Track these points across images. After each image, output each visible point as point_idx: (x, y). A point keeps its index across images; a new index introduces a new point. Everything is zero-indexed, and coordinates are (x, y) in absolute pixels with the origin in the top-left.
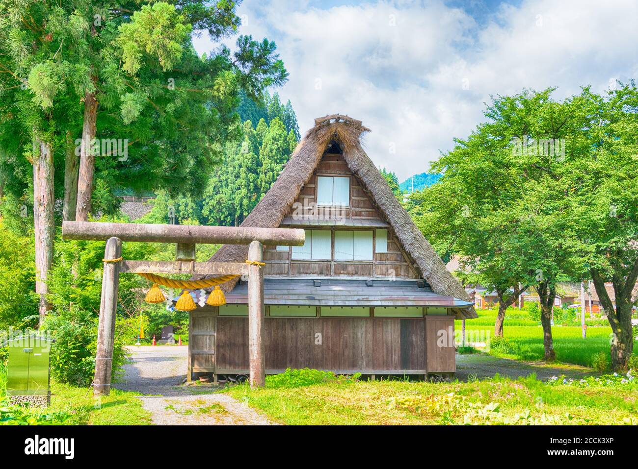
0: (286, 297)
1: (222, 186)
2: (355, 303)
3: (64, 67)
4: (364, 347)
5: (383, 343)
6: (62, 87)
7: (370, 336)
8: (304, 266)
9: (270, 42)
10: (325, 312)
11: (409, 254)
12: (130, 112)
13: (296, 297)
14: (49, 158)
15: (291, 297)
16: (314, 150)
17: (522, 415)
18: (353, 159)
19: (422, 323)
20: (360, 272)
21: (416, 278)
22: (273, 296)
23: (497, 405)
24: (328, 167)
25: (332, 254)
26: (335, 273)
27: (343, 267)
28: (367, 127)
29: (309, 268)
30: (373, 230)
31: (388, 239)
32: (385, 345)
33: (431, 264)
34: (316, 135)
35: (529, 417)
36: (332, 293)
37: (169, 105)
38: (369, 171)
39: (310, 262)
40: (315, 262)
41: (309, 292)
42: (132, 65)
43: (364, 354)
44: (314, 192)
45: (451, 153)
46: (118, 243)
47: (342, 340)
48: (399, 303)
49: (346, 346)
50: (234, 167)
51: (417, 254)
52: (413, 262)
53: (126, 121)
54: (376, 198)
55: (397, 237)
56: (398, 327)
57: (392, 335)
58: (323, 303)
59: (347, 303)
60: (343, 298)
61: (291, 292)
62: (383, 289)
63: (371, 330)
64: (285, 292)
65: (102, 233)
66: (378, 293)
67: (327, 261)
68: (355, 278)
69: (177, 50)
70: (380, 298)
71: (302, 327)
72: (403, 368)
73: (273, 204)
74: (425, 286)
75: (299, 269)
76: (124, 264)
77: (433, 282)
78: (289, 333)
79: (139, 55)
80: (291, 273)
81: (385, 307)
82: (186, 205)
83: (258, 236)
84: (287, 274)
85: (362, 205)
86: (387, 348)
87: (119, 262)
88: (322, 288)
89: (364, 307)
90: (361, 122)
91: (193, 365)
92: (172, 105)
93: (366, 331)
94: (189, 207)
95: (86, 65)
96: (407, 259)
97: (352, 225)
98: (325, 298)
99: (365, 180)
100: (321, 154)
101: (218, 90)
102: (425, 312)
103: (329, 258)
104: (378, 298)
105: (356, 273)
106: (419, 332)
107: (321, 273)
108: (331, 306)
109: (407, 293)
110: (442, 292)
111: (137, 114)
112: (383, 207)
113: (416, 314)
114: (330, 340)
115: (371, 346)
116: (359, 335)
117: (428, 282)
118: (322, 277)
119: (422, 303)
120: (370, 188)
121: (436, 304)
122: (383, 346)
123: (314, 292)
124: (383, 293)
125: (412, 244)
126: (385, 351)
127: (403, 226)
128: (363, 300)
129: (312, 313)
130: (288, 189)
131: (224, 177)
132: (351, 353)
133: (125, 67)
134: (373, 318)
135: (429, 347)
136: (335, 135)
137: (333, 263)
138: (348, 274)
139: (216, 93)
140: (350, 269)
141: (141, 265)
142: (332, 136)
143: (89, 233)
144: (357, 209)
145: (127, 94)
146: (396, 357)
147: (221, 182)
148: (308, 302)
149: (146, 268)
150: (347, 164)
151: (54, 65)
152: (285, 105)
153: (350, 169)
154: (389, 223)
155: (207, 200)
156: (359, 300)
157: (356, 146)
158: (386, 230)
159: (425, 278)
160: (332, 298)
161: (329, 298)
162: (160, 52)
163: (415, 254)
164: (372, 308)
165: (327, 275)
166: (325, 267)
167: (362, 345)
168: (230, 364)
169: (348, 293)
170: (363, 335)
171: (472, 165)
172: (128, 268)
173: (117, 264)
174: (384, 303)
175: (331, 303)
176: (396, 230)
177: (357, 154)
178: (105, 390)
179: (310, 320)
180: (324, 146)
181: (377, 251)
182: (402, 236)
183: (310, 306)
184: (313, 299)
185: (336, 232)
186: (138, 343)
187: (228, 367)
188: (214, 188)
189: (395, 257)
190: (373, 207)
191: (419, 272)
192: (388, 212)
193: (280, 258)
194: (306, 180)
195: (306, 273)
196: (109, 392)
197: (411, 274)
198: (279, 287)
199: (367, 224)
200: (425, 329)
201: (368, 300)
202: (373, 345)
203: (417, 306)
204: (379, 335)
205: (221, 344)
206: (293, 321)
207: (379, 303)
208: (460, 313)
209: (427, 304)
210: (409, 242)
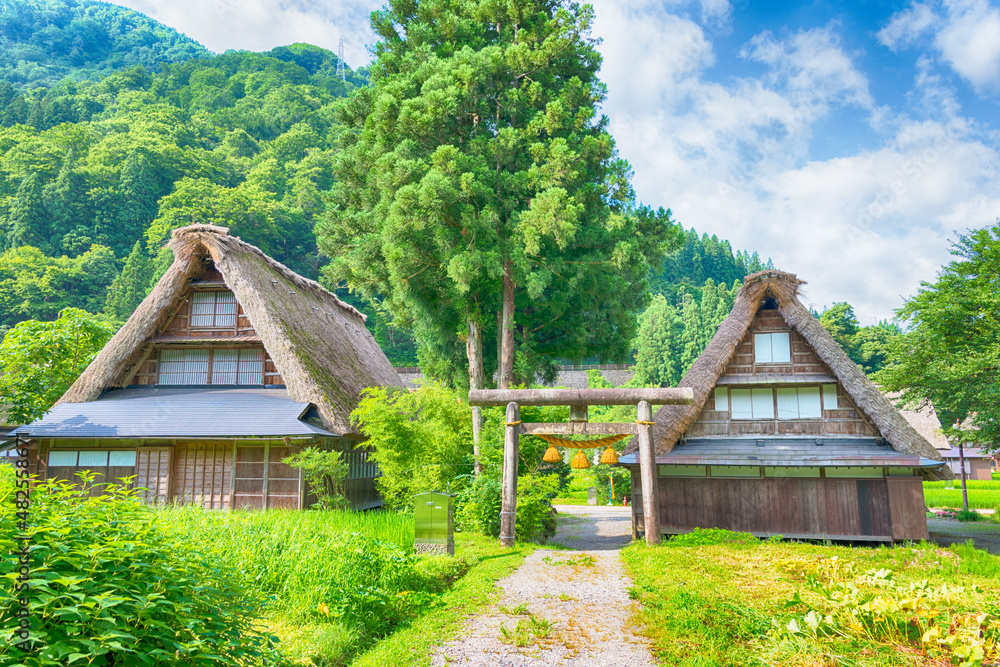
0: (726, 457)
1: (699, 349)
2: (802, 463)
3: (476, 255)
4: (816, 510)
5: (838, 506)
6: (476, 273)
7: (822, 498)
8: (746, 425)
9: (666, 209)
10: (769, 473)
11: (862, 410)
12: (534, 289)
13: (736, 457)
14: (476, 336)
15: (732, 457)
16: (747, 308)
17: (918, 584)
18: (790, 314)
19: (884, 484)
20: (808, 430)
21: (874, 435)
22: (713, 457)
23: (888, 572)
24: (764, 324)
25: (776, 412)
26: (780, 432)
27: (788, 425)
28: (803, 280)
29: (750, 427)
30: (820, 386)
31: (838, 395)
32: (840, 508)
33: (889, 420)
34: (748, 293)
35: (926, 587)
36: (777, 453)
37: (571, 279)
38: (808, 324)
39: (751, 422)
40: (758, 421)
41: (751, 452)
42: (533, 248)
43: (816, 517)
44: (751, 349)
45: (914, 298)
46: (516, 407)
47: (790, 503)
48: (853, 463)
49: (796, 509)
50: (711, 330)
51: (871, 410)
52: (868, 418)
53: (532, 297)
54: (819, 351)
55: (847, 392)
56: (854, 488)
57: (848, 497)
58: (766, 463)
59: (793, 463)
60: (788, 458)
61: (732, 452)
62: (835, 448)
63: (822, 491)
64: (726, 452)
65: (502, 399)
66: (829, 452)
67: (771, 420)
68: (802, 437)
69: (570, 229)
70: (830, 457)
71: (745, 487)
72: (863, 533)
73: (707, 364)
74: (885, 444)
75: (740, 429)
76: (523, 426)
77: (894, 439)
78: (732, 494)
79: (537, 238)
80: (731, 433)
81: (837, 467)
82: (666, 370)
83: (645, 397)
84: (728, 434)
85: (805, 360)
86: (843, 512)
87: (518, 425)
88: (766, 448)
89: (812, 467)
90: (795, 276)
91: (637, 524)
92: (574, 279)
93: (818, 493)
94: (668, 371)
95: (496, 251)
96: (861, 415)
97: (794, 381)
98: (769, 458)
99: (805, 334)
100: (754, 312)
101: (616, 260)
102: (886, 473)
103: (772, 417)
104: (828, 458)
105: (804, 432)
106: (879, 494)
107: (765, 432)
108: (774, 466)
109: (862, 452)
110: (906, 450)
111: (540, 290)
112: (828, 362)
113: (877, 474)
114: (777, 502)
115: (824, 509)
116: (810, 497)
117: (887, 439)
118: (766, 437)
119: (880, 463)
120: (810, 342)
121: (898, 463)
122: (838, 510)
123: (757, 452)
124: (834, 452)
125: (864, 399)
126: (841, 514)
127: (852, 381)
128: (811, 460)
129: (755, 473)
130: (721, 348)
131: (702, 340)
132: (802, 517)
133: (527, 250)
134: (824, 479)
135: (892, 510)
136: (768, 291)
137: (777, 422)
138: (795, 432)
139: (614, 264)
140: (796, 427)
141: (537, 427)
142: (765, 292)
143: (491, 400)
144: (800, 365)
145: (532, 273)
146: (854, 522)
147: (698, 345)
148: (749, 463)
149: (542, 429)
150: (784, 320)
151: (469, 254)
152: (766, 263)
153: (787, 324)
154: (836, 378)
155: (686, 364)
156: (805, 460)
157: (792, 300)
158: (835, 385)
159: (884, 436)
160: (776, 458)
161: (773, 458)
162: (556, 232)
163: (869, 410)
164: (822, 469)
165: (771, 434)
166: (768, 426)
167: (814, 508)
168: (673, 525)
169: (793, 453)
170: (814, 498)
171: (936, 309)
172: (526, 430)
173: (515, 427)
174: (835, 463)
175: (774, 463)
176: (845, 385)
177: (794, 309)
178: (509, 542)
179: (754, 481)
180: (757, 302)
181: (825, 408)
182: (852, 391)
183: (751, 466)
184: (756, 459)
185: (778, 390)
186: (610, 504)
187: (671, 527)
188: (692, 352)
189: (847, 413)
190: (818, 362)
191: (876, 430)
192: (833, 366)
193: (720, 418)
194: (740, 338)
195: (748, 433)
196: (514, 544)
197: (868, 431)
198: (720, 447)
199: (810, 380)
200: (887, 492)
201: (816, 460)
202: (827, 508)
203: (875, 467)
204: (832, 497)
205: (663, 504)
206: (736, 482)
207: (829, 463)
208: (931, 475)
209: (887, 464)
210: (860, 397)
